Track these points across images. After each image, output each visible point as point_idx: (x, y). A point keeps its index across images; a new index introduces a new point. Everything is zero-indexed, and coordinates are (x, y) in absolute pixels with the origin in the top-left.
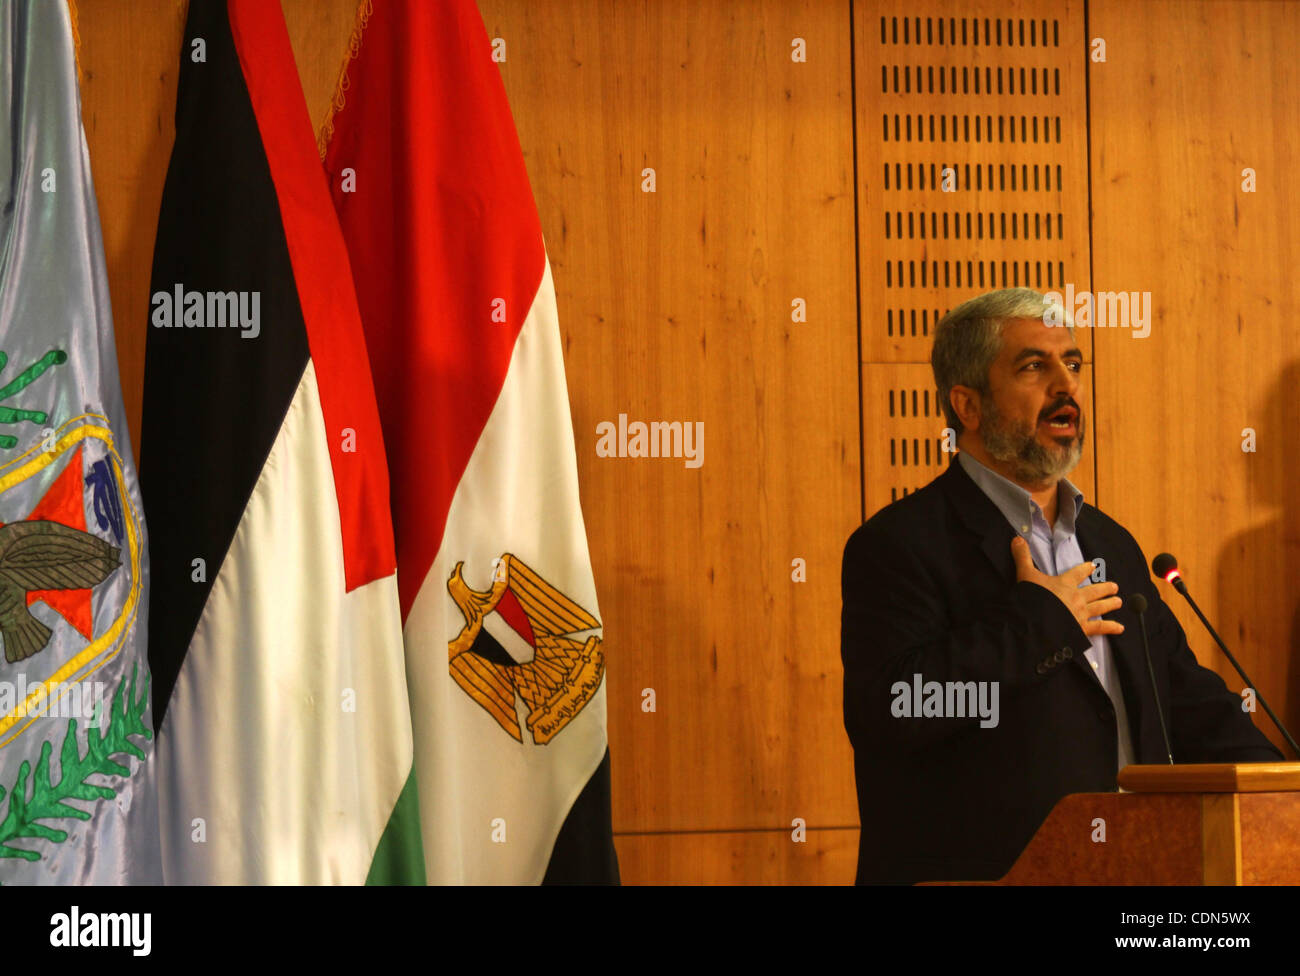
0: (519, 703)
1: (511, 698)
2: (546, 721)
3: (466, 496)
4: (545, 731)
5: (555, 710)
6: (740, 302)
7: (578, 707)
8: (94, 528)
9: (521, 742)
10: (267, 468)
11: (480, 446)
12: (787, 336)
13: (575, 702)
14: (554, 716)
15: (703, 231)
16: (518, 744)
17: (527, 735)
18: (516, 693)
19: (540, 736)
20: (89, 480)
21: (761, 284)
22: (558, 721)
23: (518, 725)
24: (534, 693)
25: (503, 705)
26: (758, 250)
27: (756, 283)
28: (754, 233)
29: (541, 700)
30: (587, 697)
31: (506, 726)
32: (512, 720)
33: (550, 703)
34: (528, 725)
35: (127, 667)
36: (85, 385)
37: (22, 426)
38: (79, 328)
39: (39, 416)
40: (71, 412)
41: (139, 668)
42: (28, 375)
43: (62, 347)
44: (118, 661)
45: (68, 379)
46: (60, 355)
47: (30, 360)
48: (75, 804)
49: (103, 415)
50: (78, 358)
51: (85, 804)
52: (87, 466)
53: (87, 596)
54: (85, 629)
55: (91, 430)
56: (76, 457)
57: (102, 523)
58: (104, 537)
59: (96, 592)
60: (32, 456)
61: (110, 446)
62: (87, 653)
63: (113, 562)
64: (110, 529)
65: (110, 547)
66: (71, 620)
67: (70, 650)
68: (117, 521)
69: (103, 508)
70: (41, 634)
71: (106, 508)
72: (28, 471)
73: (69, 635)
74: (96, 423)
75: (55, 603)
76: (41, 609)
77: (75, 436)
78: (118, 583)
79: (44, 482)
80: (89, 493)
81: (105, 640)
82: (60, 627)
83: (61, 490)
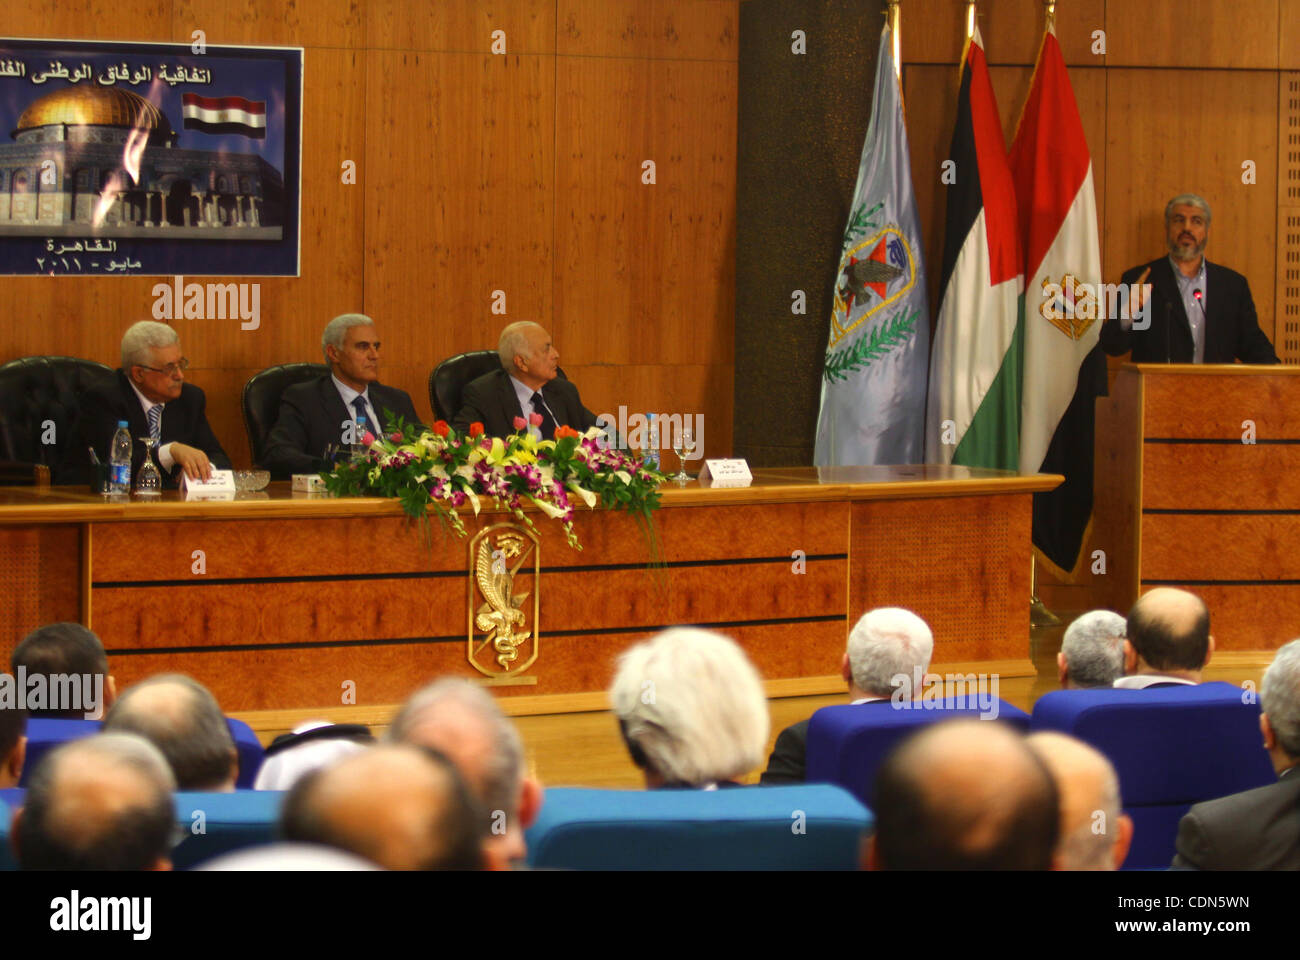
3: (1051, 254)
8: (889, 262)
10: (965, 244)
11: (1058, 237)
15: (1217, 158)
16: (1071, 340)
19: (1078, 339)
20: (889, 247)
31: (1067, 334)
35: (901, 309)
36: (890, 215)
37: (868, 228)
38: (889, 196)
39: (874, 225)
40: (884, 224)
41: (909, 309)
42: (872, 211)
43: (883, 202)
44: (896, 307)
45: (884, 213)
46: (882, 205)
47: (873, 206)
48: (874, 354)
49: (897, 225)
50: (888, 206)
51: (878, 354)
52: (888, 242)
53: (884, 285)
54: (883, 296)
55: (891, 230)
56: (884, 239)
57: (893, 261)
58: (894, 265)
59: (888, 284)
60: (870, 238)
61: (900, 235)
62: (883, 304)
63: (897, 274)
64: (897, 263)
65: (896, 269)
66: (878, 293)
67: (877, 303)
68: (902, 260)
69: (894, 256)
70: (867, 297)
71: (896, 256)
72: (868, 243)
73: (877, 298)
74: (893, 227)
75: (873, 287)
76: (868, 289)
77: (884, 232)
78: (900, 281)
79: (873, 247)
80: (888, 251)
81: (891, 300)
82: (874, 295)
83: (878, 250)
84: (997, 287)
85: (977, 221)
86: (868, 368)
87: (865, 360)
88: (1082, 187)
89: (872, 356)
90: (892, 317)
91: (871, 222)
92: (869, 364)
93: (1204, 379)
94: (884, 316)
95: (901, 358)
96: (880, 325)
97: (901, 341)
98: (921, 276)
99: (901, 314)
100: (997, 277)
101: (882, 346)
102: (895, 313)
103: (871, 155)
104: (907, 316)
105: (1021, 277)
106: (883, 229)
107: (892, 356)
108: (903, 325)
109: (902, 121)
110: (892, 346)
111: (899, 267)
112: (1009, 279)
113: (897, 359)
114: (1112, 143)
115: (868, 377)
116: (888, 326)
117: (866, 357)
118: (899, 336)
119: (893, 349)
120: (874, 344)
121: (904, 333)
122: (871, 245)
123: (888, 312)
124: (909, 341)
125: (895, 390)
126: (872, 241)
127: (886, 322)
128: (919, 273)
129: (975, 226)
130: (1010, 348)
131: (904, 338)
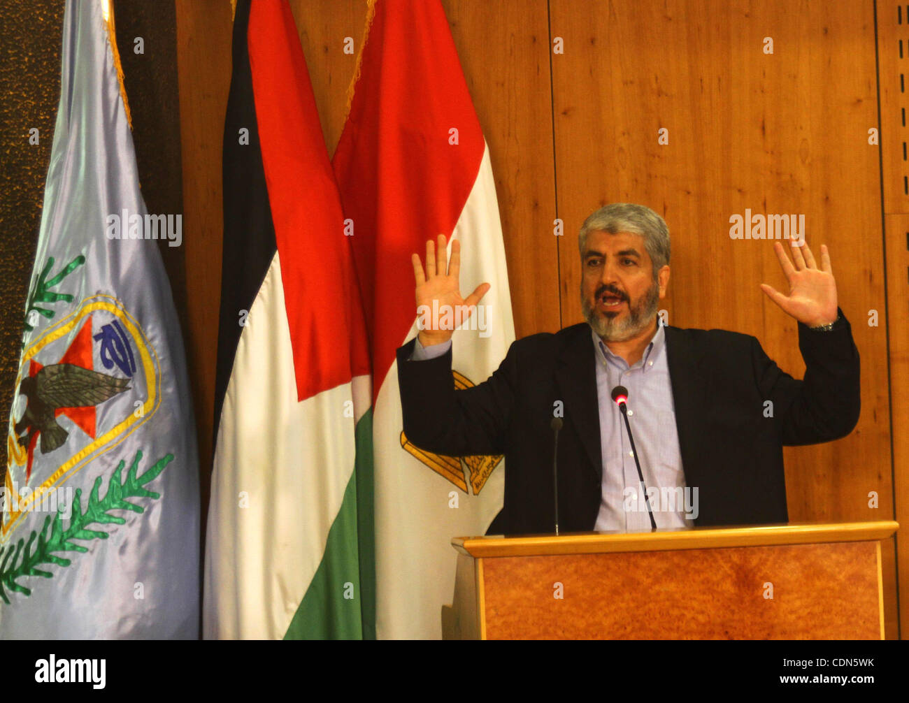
0: (465, 468)
1: (458, 465)
2: (477, 480)
4: (477, 486)
5: (481, 472)
6: (791, 176)
7: (490, 471)
9: (467, 493)
12: (827, 198)
13: (488, 467)
14: (480, 477)
15: (763, 128)
16: (465, 494)
17: (470, 488)
18: (462, 461)
19: (476, 491)
20: (97, 337)
21: (807, 162)
22: (482, 480)
23: (465, 482)
24: (472, 461)
25: (452, 469)
26: (804, 140)
27: (803, 162)
28: (801, 128)
29: (475, 466)
30: (494, 465)
31: (457, 484)
32: (461, 479)
33: (479, 467)
34: (471, 482)
35: (128, 455)
36: (97, 278)
37: (59, 303)
38: (93, 244)
39: (69, 298)
40: (87, 293)
41: (146, 454)
42: (64, 272)
43: (84, 252)
44: (119, 449)
45: (86, 272)
46: (82, 260)
47: (66, 262)
48: (77, 542)
49: (113, 294)
50: (92, 260)
51: (84, 543)
52: (96, 329)
53: (92, 412)
54: (91, 432)
55: (100, 305)
56: (89, 323)
57: (107, 364)
58: (110, 372)
59: (100, 407)
60: (63, 324)
61: (119, 313)
62: (91, 447)
63: (114, 388)
64: (115, 366)
65: (114, 378)
66: (81, 425)
67: (81, 446)
68: (129, 364)
69: (108, 356)
70: (62, 436)
71: (112, 353)
72: (59, 332)
73: (79, 436)
74: (106, 300)
75: (71, 416)
76: (63, 420)
77: (89, 308)
78: (121, 402)
79: (70, 340)
80: (97, 346)
81: (107, 437)
82: (73, 429)
83: (79, 345)
84: (311, 400)
85: (267, 279)
86: (67, 570)
87: (59, 554)
88: (469, 201)
89: (74, 547)
90: (110, 471)
91: (64, 292)
92: (67, 562)
93: (600, 562)
94: (94, 470)
95: (131, 549)
96: (87, 486)
97: (131, 515)
98: (170, 390)
99: (127, 465)
100: (310, 385)
101: (93, 527)
102: (116, 463)
103: (60, 166)
104: (142, 466)
105: (364, 381)
106: (85, 304)
107: (112, 544)
108: (135, 486)
109: (116, 93)
110: (114, 526)
111: (121, 375)
112: (331, 385)
113: (122, 550)
114: (565, 113)
115: (70, 584)
116: (104, 488)
117: (64, 549)
118: (124, 508)
119: (116, 531)
120: (77, 522)
121: (136, 500)
122: (67, 335)
123: (103, 462)
124: (148, 514)
125: (123, 608)
126: (66, 328)
127: (98, 481)
128: (165, 385)
129: (264, 290)
130: (340, 516)
131: (137, 509)
